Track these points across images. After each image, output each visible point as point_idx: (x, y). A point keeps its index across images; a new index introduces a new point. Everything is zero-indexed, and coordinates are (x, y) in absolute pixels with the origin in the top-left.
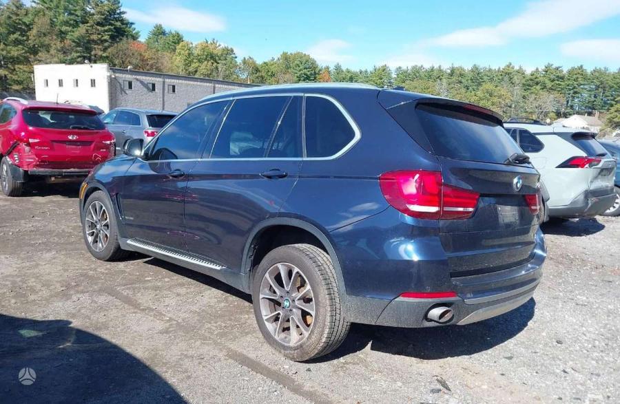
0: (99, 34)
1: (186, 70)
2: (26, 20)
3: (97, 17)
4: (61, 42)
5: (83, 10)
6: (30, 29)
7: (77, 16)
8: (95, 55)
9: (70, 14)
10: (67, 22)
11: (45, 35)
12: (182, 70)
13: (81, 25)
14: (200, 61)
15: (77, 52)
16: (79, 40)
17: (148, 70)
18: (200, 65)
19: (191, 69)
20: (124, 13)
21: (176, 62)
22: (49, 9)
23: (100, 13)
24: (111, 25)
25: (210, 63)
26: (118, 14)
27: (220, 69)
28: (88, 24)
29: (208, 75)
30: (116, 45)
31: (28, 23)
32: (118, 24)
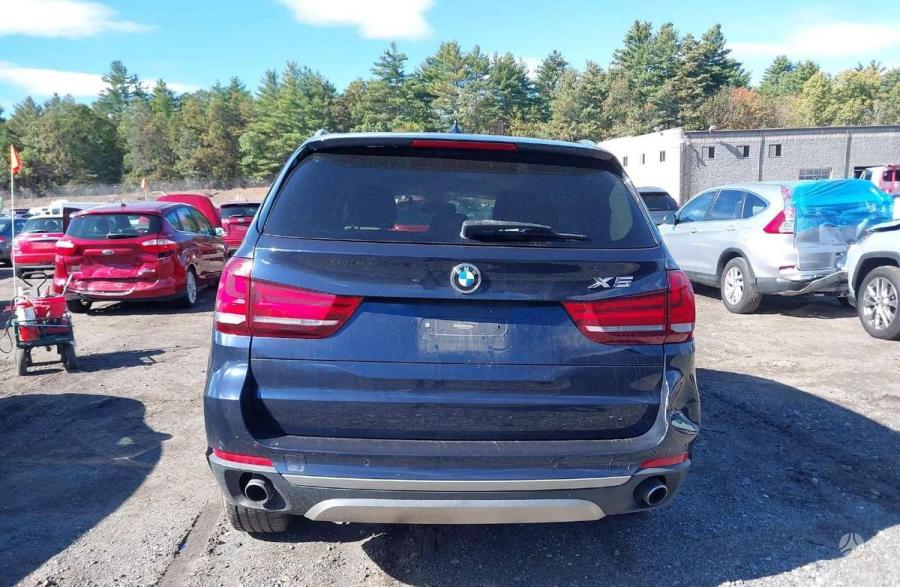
0: (689, 88)
1: (818, 118)
2: (603, 87)
3: (690, 66)
4: (640, 107)
5: (670, 59)
6: (605, 99)
7: (662, 69)
8: (683, 118)
9: (655, 68)
10: (650, 80)
11: (621, 102)
12: (811, 119)
13: (666, 81)
14: (841, 100)
15: (659, 116)
16: (663, 101)
17: (755, 127)
18: (842, 106)
19: (825, 114)
20: (728, 52)
21: (798, 108)
22: (629, 68)
23: (694, 59)
24: (707, 72)
25: (859, 101)
26: (720, 55)
27: (876, 108)
28: (676, 78)
29: (855, 121)
30: (710, 99)
31: (603, 90)
32: (716, 69)
